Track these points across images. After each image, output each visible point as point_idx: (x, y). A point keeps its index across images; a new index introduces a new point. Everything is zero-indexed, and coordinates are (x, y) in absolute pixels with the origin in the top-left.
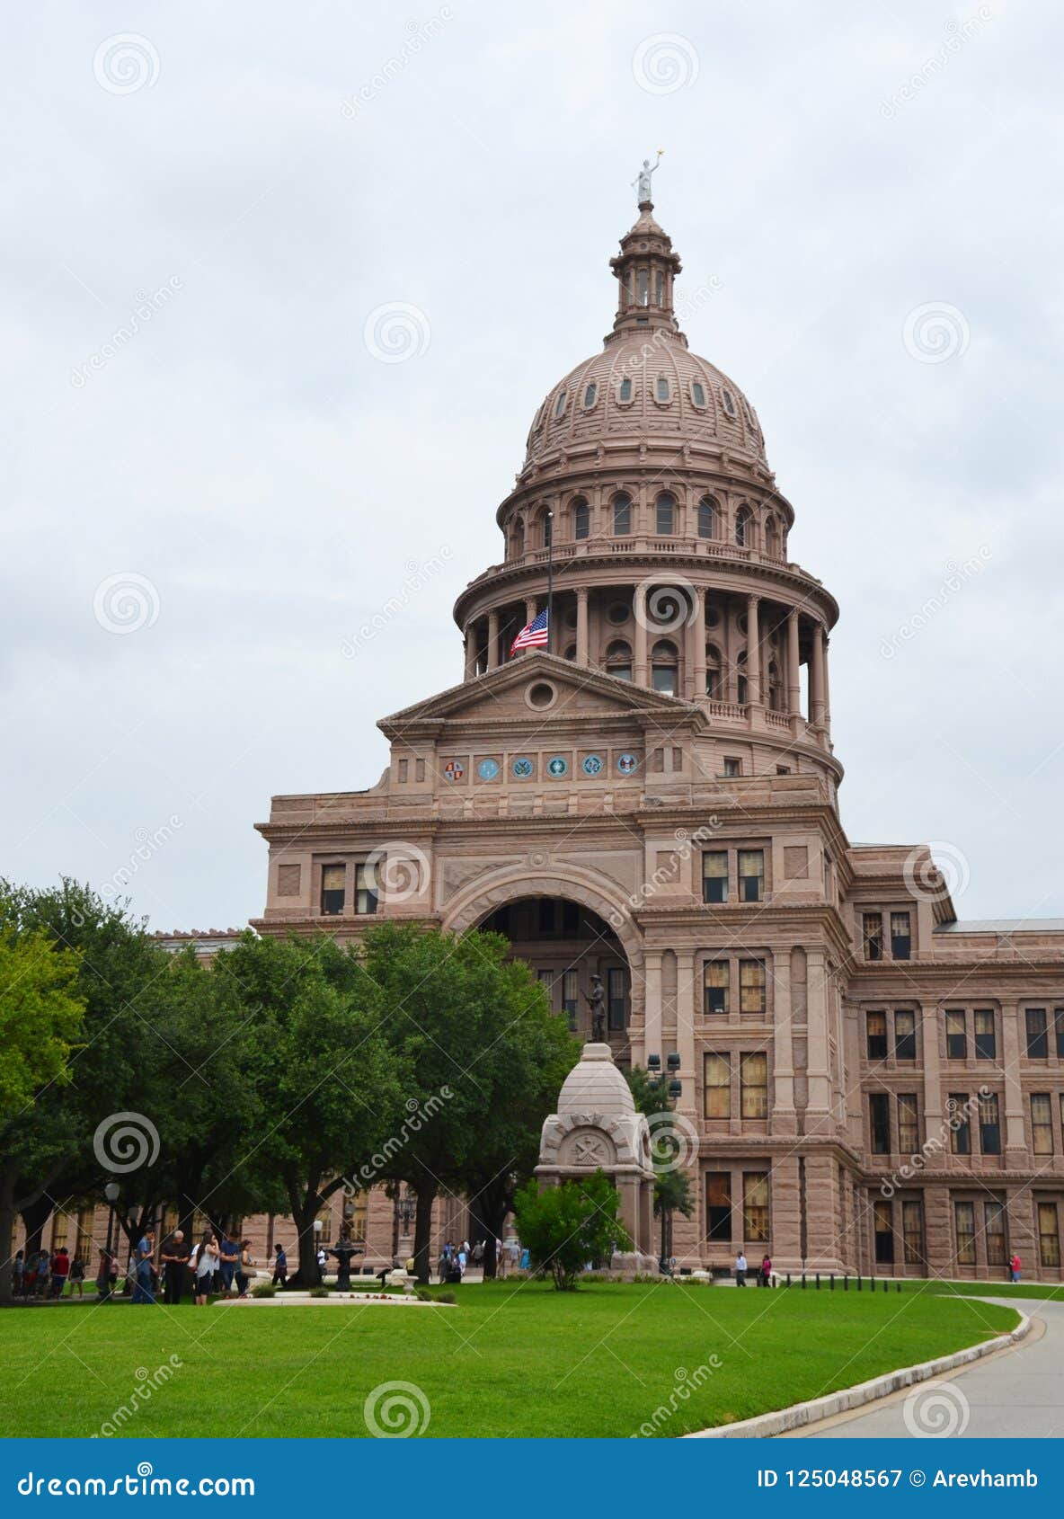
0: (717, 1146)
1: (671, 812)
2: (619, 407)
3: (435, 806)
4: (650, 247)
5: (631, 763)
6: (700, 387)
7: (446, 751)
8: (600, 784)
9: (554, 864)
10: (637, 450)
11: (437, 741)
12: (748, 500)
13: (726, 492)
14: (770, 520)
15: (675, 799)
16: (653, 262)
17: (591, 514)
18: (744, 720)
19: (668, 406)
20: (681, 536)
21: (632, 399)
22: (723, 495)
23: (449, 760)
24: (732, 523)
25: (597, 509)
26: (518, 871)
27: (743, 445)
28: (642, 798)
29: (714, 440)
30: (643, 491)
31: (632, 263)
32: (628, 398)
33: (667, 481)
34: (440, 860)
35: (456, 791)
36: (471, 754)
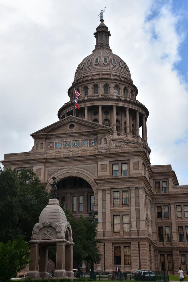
0: (116, 239)
1: (104, 154)
2: (95, 65)
3: (45, 155)
4: (103, 29)
5: (94, 142)
6: (115, 60)
7: (48, 141)
8: (86, 148)
9: (75, 168)
10: (99, 74)
11: (46, 139)
12: (126, 86)
13: (121, 84)
14: (132, 91)
15: (105, 151)
16: (104, 33)
17: (89, 90)
18: (126, 137)
19: (107, 64)
20: (110, 94)
21: (98, 63)
22: (120, 85)
23: (49, 143)
24: (123, 92)
25: (90, 89)
26: (66, 170)
27: (125, 74)
28: (97, 151)
29: (118, 72)
30: (101, 84)
31: (99, 33)
32: (97, 63)
33: (107, 81)
34: (47, 169)
35: (51, 151)
36: (54, 142)
